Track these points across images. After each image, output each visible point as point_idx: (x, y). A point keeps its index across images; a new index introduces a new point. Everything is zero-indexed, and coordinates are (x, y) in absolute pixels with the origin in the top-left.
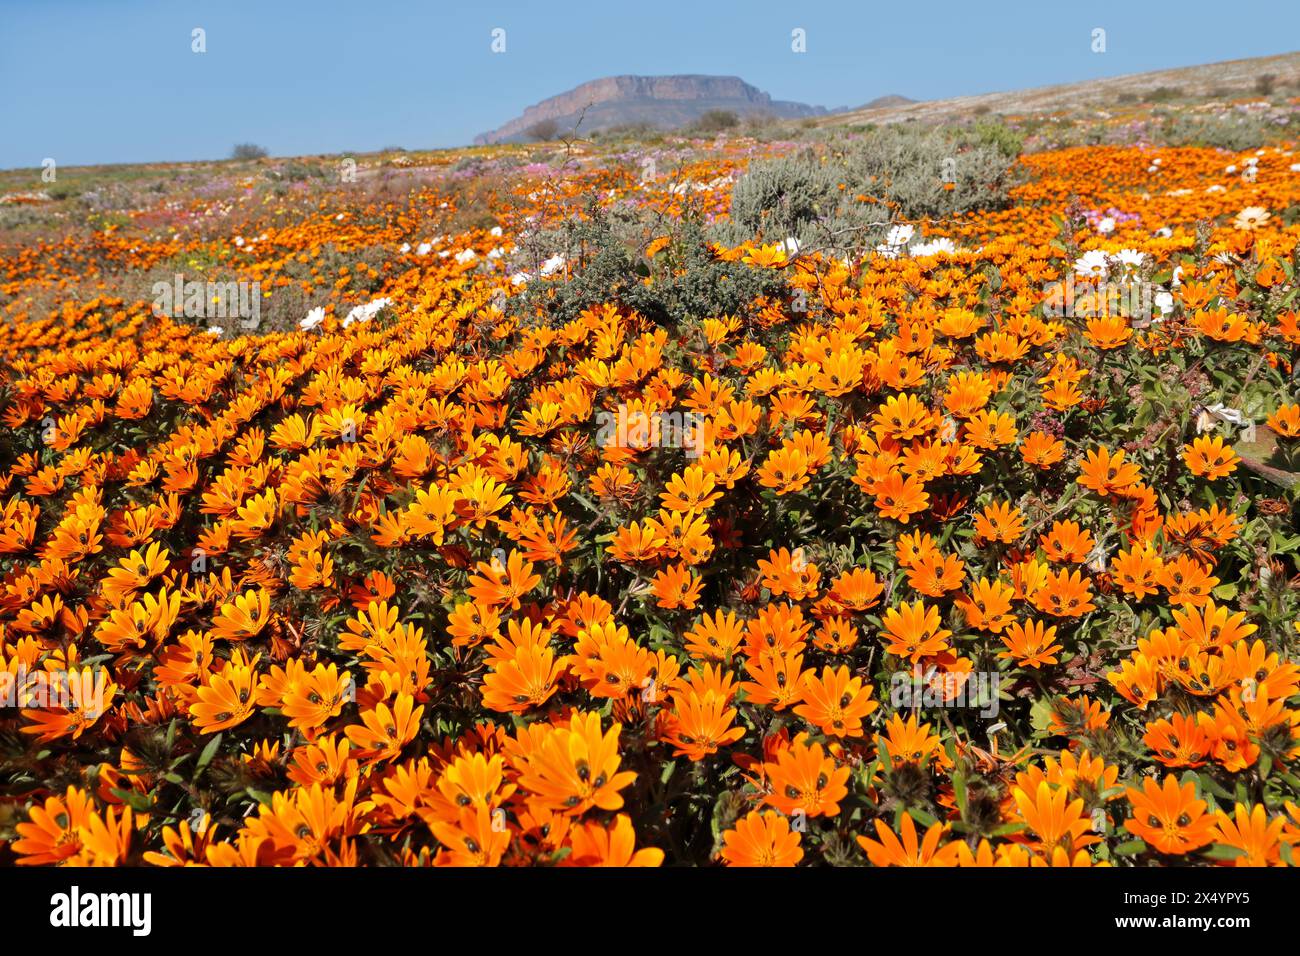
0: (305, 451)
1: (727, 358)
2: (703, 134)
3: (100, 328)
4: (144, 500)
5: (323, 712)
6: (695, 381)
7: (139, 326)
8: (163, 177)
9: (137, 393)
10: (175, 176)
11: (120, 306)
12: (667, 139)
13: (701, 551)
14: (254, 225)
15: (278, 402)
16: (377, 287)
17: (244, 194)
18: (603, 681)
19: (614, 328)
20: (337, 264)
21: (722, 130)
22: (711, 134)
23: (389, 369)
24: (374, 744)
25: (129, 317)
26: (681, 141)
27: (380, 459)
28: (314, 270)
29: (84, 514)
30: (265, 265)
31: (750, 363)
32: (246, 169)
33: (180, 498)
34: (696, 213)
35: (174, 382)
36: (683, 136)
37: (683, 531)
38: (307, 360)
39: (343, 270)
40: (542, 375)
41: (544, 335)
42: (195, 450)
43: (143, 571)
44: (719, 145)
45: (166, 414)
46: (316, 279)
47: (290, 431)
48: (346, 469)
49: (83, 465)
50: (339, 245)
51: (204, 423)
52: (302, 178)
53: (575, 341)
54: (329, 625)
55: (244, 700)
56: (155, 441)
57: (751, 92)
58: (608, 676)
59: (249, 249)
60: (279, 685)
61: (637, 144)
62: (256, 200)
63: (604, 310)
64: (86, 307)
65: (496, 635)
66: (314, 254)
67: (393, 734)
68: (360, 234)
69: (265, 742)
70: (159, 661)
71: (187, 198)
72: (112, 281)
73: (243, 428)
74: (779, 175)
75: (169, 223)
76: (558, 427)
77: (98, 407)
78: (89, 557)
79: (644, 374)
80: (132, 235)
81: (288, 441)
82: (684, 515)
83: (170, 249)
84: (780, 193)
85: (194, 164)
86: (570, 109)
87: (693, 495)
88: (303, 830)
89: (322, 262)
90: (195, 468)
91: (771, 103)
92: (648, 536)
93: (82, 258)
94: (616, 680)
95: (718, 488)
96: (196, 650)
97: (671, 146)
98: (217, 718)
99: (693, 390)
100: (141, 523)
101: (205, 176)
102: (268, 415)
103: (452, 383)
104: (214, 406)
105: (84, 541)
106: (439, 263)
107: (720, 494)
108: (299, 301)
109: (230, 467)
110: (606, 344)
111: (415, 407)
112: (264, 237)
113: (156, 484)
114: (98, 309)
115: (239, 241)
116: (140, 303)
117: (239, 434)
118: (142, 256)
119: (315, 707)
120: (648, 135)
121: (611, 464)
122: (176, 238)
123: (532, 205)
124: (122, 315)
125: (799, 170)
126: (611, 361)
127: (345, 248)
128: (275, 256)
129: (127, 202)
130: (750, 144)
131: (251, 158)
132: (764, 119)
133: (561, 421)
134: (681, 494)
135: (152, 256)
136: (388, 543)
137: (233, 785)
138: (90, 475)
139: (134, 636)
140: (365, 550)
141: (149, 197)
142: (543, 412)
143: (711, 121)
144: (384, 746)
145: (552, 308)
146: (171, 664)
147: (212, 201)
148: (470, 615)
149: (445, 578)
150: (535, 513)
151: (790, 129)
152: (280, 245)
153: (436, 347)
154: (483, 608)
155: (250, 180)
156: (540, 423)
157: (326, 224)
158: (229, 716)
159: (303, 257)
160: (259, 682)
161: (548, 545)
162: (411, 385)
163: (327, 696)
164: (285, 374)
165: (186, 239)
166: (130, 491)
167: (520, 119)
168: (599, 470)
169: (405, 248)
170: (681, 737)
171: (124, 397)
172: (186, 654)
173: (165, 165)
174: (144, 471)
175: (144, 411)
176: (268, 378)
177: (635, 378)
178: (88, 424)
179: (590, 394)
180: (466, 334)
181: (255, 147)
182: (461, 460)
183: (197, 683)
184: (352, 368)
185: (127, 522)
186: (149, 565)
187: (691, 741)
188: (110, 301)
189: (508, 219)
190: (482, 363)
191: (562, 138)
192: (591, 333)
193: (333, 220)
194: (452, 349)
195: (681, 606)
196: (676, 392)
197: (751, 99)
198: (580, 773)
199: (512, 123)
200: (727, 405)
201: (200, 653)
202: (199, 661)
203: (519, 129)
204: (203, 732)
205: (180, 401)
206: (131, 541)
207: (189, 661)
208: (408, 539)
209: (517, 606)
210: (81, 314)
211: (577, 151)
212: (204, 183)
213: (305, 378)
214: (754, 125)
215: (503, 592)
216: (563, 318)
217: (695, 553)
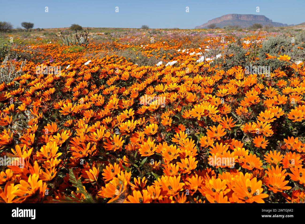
0: (163, 93)
1: (275, 83)
2: (253, 29)
3: (113, 61)
4: (126, 99)
5: (172, 158)
6: (267, 88)
7: (121, 62)
8: (127, 31)
9: (126, 74)
10: (129, 31)
11: (117, 57)
12: (243, 30)
13: (269, 134)
14: (145, 43)
15: (156, 81)
16: (172, 59)
17: (143, 36)
18: (245, 164)
19: (241, 72)
20: (163, 53)
21: (258, 28)
22: (255, 29)
23: (183, 76)
24: (183, 168)
25: (119, 60)
26: (247, 31)
27: (182, 97)
28: (158, 54)
29: (114, 100)
30: (148, 51)
31: (282, 85)
32: (144, 31)
33: (134, 100)
34: (258, 47)
35: (134, 73)
36: (247, 29)
37: (263, 127)
38: (163, 72)
39: (164, 54)
40: (220, 82)
41: (222, 72)
42: (138, 89)
43: (128, 115)
44: (257, 32)
45: (131, 80)
46: (158, 56)
47: (160, 87)
48: (174, 98)
49: (113, 89)
50: (164, 48)
51: (140, 83)
52: (156, 33)
53: (230, 74)
54: (168, 135)
55: (151, 150)
56: (128, 86)
57: (267, 19)
58: (247, 163)
59: (144, 48)
60: (161, 148)
61: (235, 31)
62: (146, 38)
63: (238, 68)
64: (111, 57)
65: (213, 146)
66: (159, 50)
67: (188, 166)
68: (168, 47)
69: (156, 161)
70: (131, 136)
71: (131, 36)
72: (116, 52)
73: (148, 85)
74: (277, 40)
75: (127, 41)
76: (227, 95)
77: (117, 77)
78: (115, 110)
79: (252, 84)
80: (120, 43)
81: (159, 90)
82: (264, 123)
83: (128, 46)
84: (276, 45)
85: (133, 29)
86: (219, 21)
87: (266, 118)
88: (170, 187)
89: (160, 52)
90: (138, 93)
91: (272, 23)
92: (254, 127)
93: (110, 47)
94: (249, 165)
95: (275, 117)
96: (140, 135)
97: (244, 32)
98: (145, 153)
99: (266, 90)
100: (126, 104)
101: (136, 32)
102: (154, 83)
103: (199, 81)
104: (141, 80)
105: (114, 106)
106: (186, 55)
107: (275, 119)
108: (154, 60)
109: (146, 94)
110: (239, 76)
111: (190, 85)
112: (147, 45)
113: (129, 95)
114: (113, 57)
115: (142, 46)
116: (122, 57)
117: (147, 87)
118: (122, 47)
119: (170, 155)
120: (239, 29)
121: (242, 107)
122: (129, 44)
123: (208, 43)
124: (118, 59)
125: (282, 39)
126: (242, 80)
127: (165, 49)
128: (149, 50)
129: (119, 36)
130: (265, 33)
131: (145, 29)
132: (270, 26)
133: (228, 93)
134: (263, 117)
135: (124, 48)
136: (186, 118)
137: (149, 170)
138: (115, 92)
139: (127, 130)
140: (179, 119)
141: (124, 35)
142: (223, 91)
143: (255, 26)
144: (186, 169)
145: (225, 66)
146: (134, 138)
147: (136, 37)
148: (206, 139)
149: (198, 129)
150: (221, 116)
151: (277, 29)
152: (150, 48)
153: (194, 72)
154: (209, 138)
155: (145, 33)
156: (222, 94)
157: (161, 43)
158: (148, 153)
159: (156, 50)
160: (156, 146)
161: (227, 125)
162: (189, 81)
163: (173, 153)
164: (158, 74)
165: (131, 45)
166: (123, 96)
167: (207, 23)
168: (239, 108)
169: (179, 50)
170: (270, 185)
171: (123, 75)
172: (137, 136)
173: (127, 29)
174: (126, 92)
175: (127, 79)
176: (154, 75)
177: (249, 86)
178: (115, 80)
179: (236, 88)
180: (201, 70)
181: (146, 26)
182: (202, 100)
183: (140, 143)
184: (173, 74)
185: (123, 103)
186: (129, 113)
187: (272, 187)
188: (115, 56)
189: (202, 46)
190: (206, 77)
191: (217, 28)
192: (235, 73)
193: (162, 43)
194: (198, 73)
195: (261, 147)
196: (261, 90)
197: (267, 21)
198: (248, 190)
199: (205, 24)
200: (277, 95)
201: (141, 137)
202: (140, 138)
203: (206, 26)
204: (142, 156)
205: (135, 78)
206: (124, 108)
207: (138, 138)
208: (190, 117)
209: (219, 139)
210: (110, 58)
211: (220, 31)
212: (135, 33)
213: (163, 76)
214: (267, 28)
215: (215, 135)
216: (227, 68)
217: (267, 134)
